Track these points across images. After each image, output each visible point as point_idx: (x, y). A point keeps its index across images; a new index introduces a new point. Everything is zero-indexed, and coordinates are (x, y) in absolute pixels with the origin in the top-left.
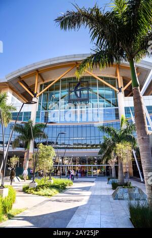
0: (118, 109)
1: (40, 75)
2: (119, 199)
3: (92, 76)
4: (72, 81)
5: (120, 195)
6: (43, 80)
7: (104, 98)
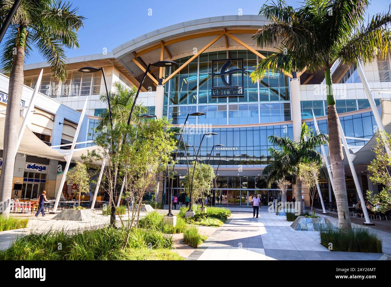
0: (289, 103)
1: (166, 48)
2: (302, 230)
3: (249, 51)
4: (218, 58)
5: (303, 226)
6: (171, 56)
7: (267, 86)
